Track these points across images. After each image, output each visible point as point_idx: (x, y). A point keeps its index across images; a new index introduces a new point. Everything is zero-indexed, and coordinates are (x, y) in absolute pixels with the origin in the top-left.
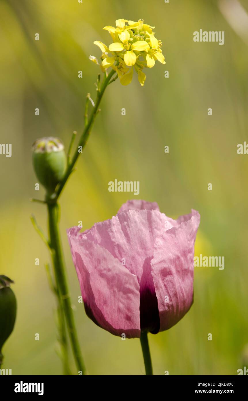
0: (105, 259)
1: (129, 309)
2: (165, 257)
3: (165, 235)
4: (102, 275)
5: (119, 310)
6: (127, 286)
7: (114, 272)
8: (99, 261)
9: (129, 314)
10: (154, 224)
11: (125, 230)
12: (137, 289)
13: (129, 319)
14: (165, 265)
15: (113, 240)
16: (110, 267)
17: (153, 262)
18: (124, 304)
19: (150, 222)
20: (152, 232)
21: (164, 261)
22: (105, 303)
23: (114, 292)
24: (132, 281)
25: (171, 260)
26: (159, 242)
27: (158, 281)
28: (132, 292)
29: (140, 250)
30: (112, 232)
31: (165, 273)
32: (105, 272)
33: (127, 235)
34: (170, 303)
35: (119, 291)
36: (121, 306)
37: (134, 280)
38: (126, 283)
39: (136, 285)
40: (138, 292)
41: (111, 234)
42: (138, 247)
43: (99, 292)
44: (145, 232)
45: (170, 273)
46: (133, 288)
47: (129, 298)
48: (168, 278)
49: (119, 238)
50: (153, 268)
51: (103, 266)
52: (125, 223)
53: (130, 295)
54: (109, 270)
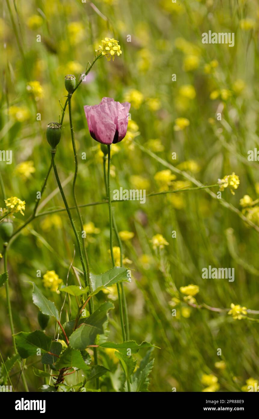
0: (105, 118)
1: (110, 136)
2: (122, 118)
3: (122, 111)
4: (103, 123)
5: (107, 136)
6: (112, 128)
7: (108, 123)
8: (102, 119)
9: (110, 137)
10: (118, 107)
11: (109, 108)
12: (115, 129)
13: (110, 139)
14: (122, 121)
15: (106, 111)
16: (106, 121)
17: (118, 119)
18: (109, 133)
19: (117, 106)
20: (117, 109)
21: (122, 120)
22: (102, 133)
23: (107, 129)
24: (113, 126)
25: (123, 119)
26: (120, 113)
27: (119, 126)
28: (113, 130)
29: (114, 115)
30: (105, 108)
31: (122, 123)
32: (104, 122)
33: (110, 110)
34: (122, 134)
35: (108, 129)
36: (108, 134)
37: (114, 126)
38: (111, 127)
39: (115, 128)
40: (115, 130)
41: (105, 109)
42: (113, 114)
43: (100, 129)
44: (115, 109)
45: (123, 124)
46: (113, 129)
47: (111, 132)
48: (122, 125)
49: (107, 111)
50: (118, 122)
51: (104, 120)
52: (110, 106)
53: (112, 131)
54: (106, 122)
